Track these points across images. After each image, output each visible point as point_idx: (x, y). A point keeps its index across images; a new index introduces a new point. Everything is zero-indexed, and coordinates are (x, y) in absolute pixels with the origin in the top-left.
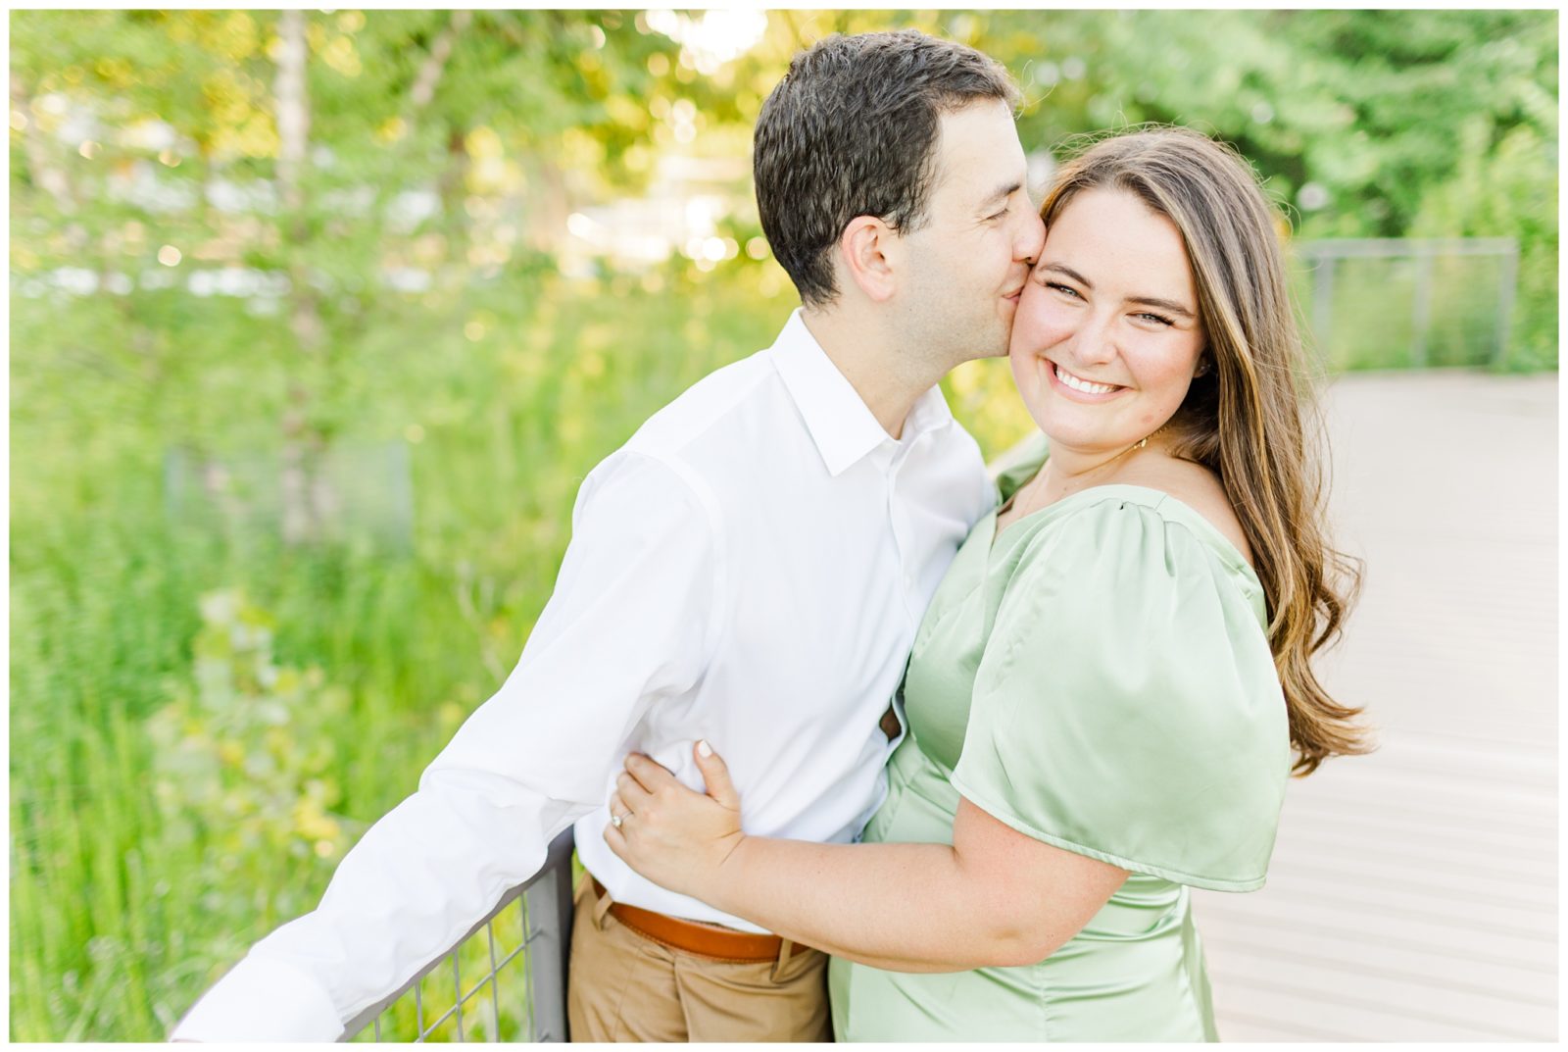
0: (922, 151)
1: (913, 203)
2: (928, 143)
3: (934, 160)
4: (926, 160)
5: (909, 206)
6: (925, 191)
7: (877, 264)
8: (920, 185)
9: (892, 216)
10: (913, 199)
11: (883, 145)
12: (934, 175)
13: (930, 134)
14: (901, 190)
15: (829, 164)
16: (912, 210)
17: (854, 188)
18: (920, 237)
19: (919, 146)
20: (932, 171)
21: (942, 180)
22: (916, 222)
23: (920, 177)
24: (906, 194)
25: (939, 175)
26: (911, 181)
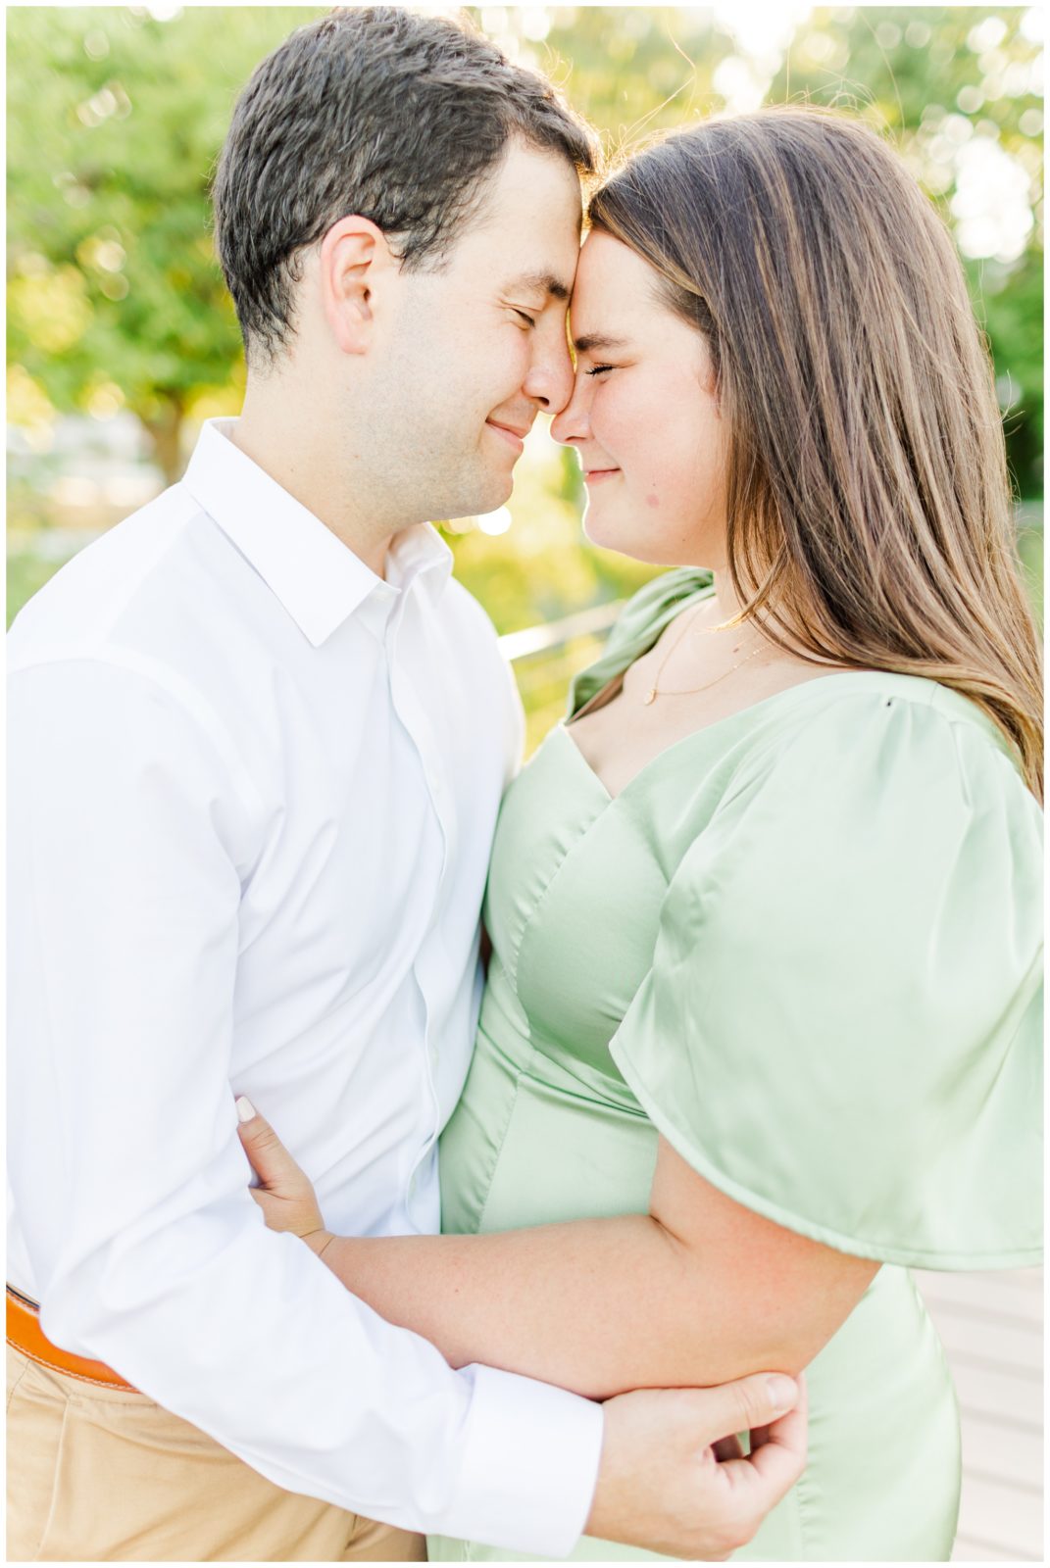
0: (474, 168)
1: (436, 232)
2: (486, 162)
3: (483, 189)
4: (475, 181)
5: (431, 232)
6: (458, 224)
7: (358, 299)
8: (454, 211)
9: (402, 238)
10: (439, 227)
11: (428, 132)
12: (476, 210)
13: (490, 152)
14: (427, 207)
15: (346, 129)
16: (432, 240)
17: (367, 177)
18: (427, 284)
19: (472, 160)
20: (475, 203)
21: (482, 221)
22: (430, 260)
23: (460, 201)
24: (432, 216)
25: (484, 212)
26: (446, 201)
